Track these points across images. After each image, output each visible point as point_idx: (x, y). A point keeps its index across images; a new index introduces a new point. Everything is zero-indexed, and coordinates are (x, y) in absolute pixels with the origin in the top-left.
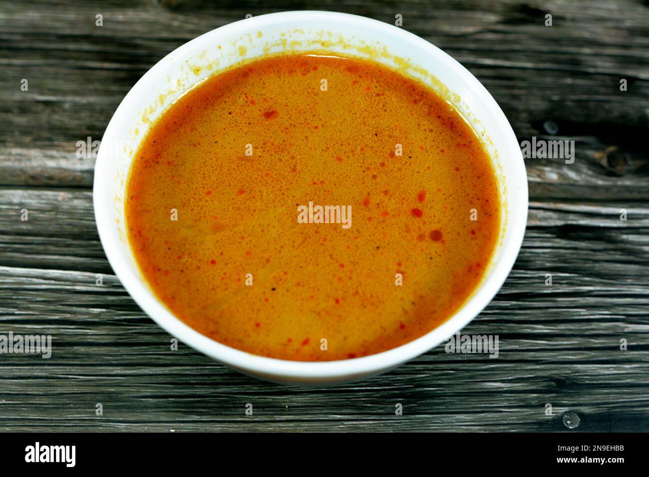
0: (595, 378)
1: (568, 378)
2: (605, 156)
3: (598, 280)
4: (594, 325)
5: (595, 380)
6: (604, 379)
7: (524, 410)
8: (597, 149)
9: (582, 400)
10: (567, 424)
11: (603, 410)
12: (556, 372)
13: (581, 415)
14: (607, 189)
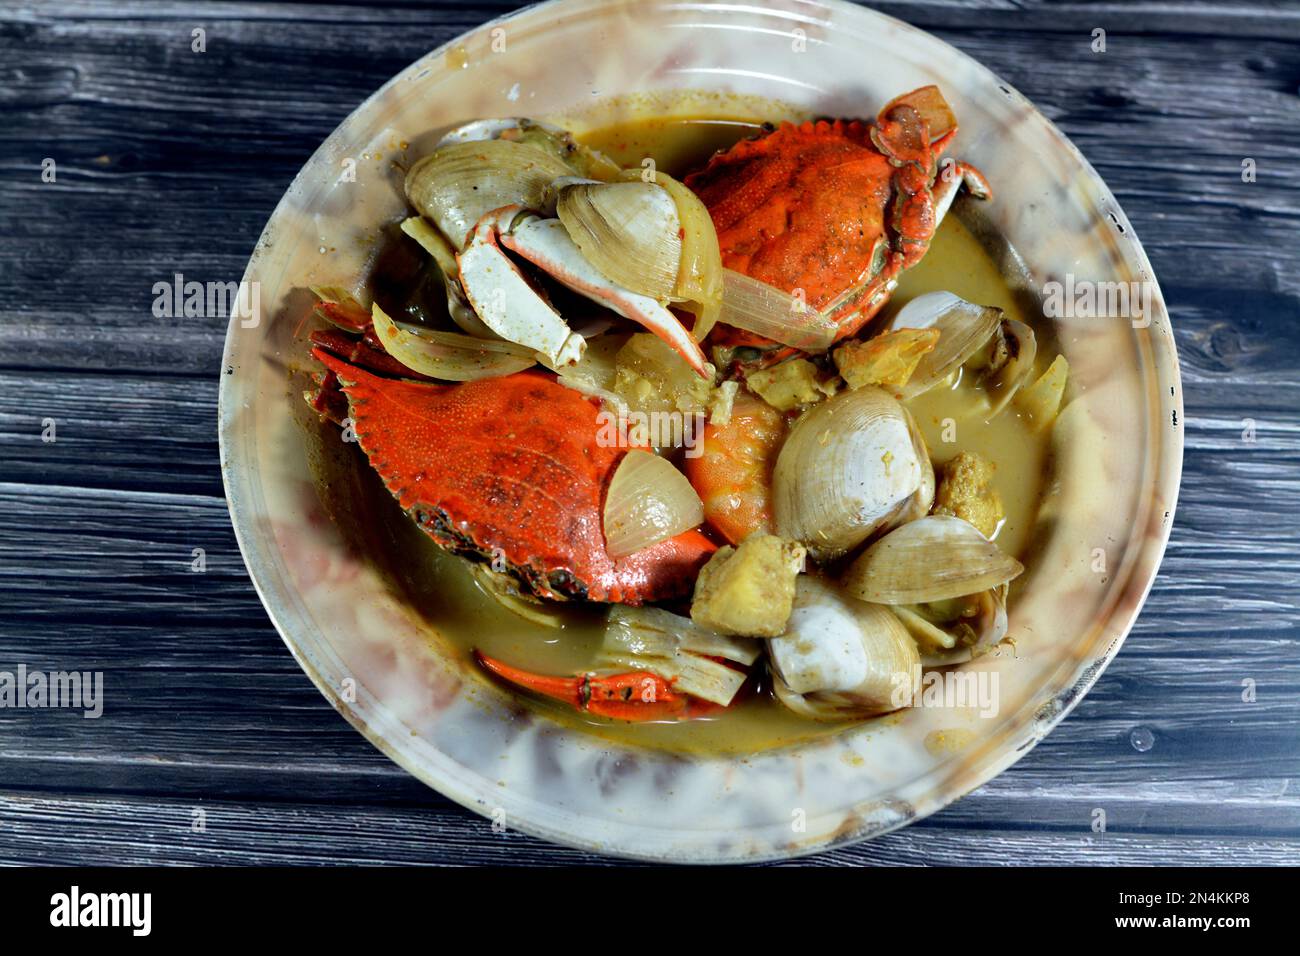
0: (1180, 677)
1: (1141, 678)
2: (1209, 337)
3: (1189, 531)
4: (1180, 600)
5: (1177, 681)
6: (1191, 681)
7: (1078, 723)
8: (1197, 327)
9: (1159, 709)
10: (1136, 745)
11: (1187, 725)
12: (1124, 669)
13: (1157, 732)
14: (1207, 389)
